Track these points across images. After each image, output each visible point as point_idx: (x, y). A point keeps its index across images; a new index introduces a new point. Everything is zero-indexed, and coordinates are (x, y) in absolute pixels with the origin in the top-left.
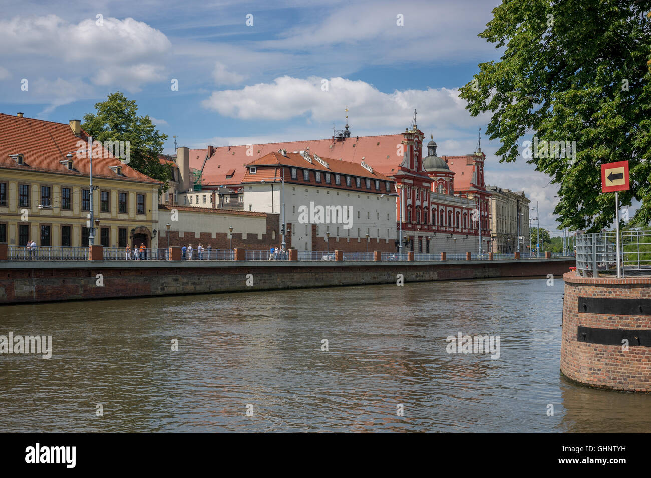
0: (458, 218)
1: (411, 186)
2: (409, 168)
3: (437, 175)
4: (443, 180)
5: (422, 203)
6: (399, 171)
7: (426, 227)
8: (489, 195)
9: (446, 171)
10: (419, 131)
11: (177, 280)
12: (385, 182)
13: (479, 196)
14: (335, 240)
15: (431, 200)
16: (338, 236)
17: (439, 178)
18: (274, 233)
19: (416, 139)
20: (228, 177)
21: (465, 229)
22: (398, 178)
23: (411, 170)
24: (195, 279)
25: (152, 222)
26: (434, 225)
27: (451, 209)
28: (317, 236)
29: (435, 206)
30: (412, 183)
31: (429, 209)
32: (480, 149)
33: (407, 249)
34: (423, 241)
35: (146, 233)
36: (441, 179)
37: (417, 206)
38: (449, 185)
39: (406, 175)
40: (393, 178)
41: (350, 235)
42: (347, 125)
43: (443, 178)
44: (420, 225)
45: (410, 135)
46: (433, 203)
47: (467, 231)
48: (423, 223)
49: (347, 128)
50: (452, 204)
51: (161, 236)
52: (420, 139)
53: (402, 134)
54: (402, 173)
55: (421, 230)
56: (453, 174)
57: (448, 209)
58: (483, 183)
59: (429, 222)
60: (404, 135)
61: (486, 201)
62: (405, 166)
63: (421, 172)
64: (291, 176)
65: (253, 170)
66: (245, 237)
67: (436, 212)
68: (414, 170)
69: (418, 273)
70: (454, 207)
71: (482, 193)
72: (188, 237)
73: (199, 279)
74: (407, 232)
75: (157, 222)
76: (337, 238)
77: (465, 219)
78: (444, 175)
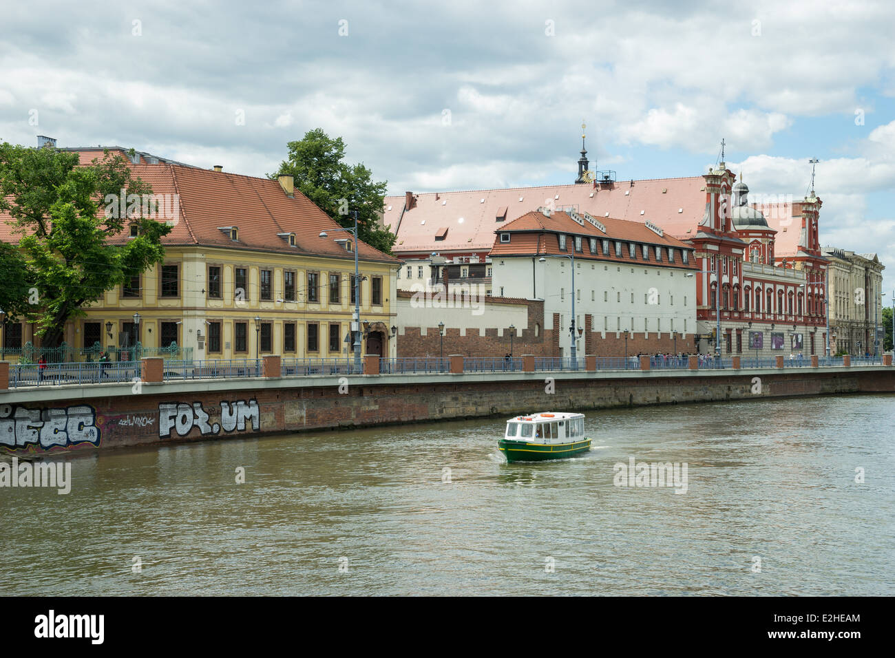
0: (780, 299)
1: (716, 254)
2: (713, 227)
3: (750, 234)
4: (758, 243)
5: (731, 279)
6: (698, 232)
7: (736, 315)
8: (826, 262)
9: (764, 228)
10: (728, 171)
11: (456, 399)
12: (680, 250)
13: (810, 264)
14: (616, 336)
15: (743, 274)
16: (619, 330)
17: (752, 240)
18: (537, 327)
19: (724, 183)
20: (438, 238)
21: (791, 315)
22: (698, 243)
23: (716, 230)
24: (476, 398)
25: (389, 315)
26: (747, 310)
27: (771, 286)
28: (593, 331)
29: (748, 283)
30: (718, 250)
31: (741, 287)
32: (813, 192)
33: (710, 347)
34: (732, 335)
35: (383, 330)
36: (756, 241)
37: (725, 283)
38: (768, 249)
39: (709, 238)
40: (691, 242)
41: (634, 328)
42: (584, 149)
43: (759, 240)
44: (727, 311)
45: (715, 177)
46: (746, 279)
47: (793, 319)
48: (732, 309)
49: (584, 154)
50: (773, 278)
51: (400, 334)
52: (729, 183)
53: (703, 176)
54: (703, 235)
55: (731, 319)
56: (774, 233)
57: (767, 286)
58: (816, 246)
59: (741, 306)
60: (707, 177)
61: (821, 272)
62: (707, 225)
63: (730, 232)
64: (559, 245)
65: (506, 238)
66: (501, 334)
67: (750, 292)
68: (720, 230)
69: (744, 386)
70: (775, 283)
71: (814, 259)
72: (431, 335)
73: (481, 398)
74: (710, 322)
75: (396, 315)
76: (618, 333)
77: (791, 300)
78: (761, 235)
